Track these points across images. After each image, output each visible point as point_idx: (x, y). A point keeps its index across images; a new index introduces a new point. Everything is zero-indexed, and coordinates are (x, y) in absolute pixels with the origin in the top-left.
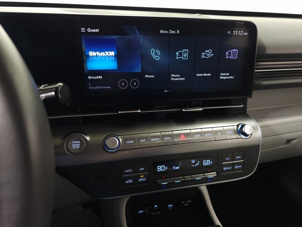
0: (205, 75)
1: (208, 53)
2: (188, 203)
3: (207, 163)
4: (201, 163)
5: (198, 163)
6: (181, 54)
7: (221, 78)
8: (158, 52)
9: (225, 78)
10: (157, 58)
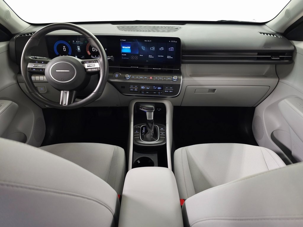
0: (161, 56)
1: (162, 49)
2: (160, 110)
3: (159, 88)
4: (157, 88)
7: (168, 58)
8: (144, 47)
9: (169, 58)
10: (144, 49)
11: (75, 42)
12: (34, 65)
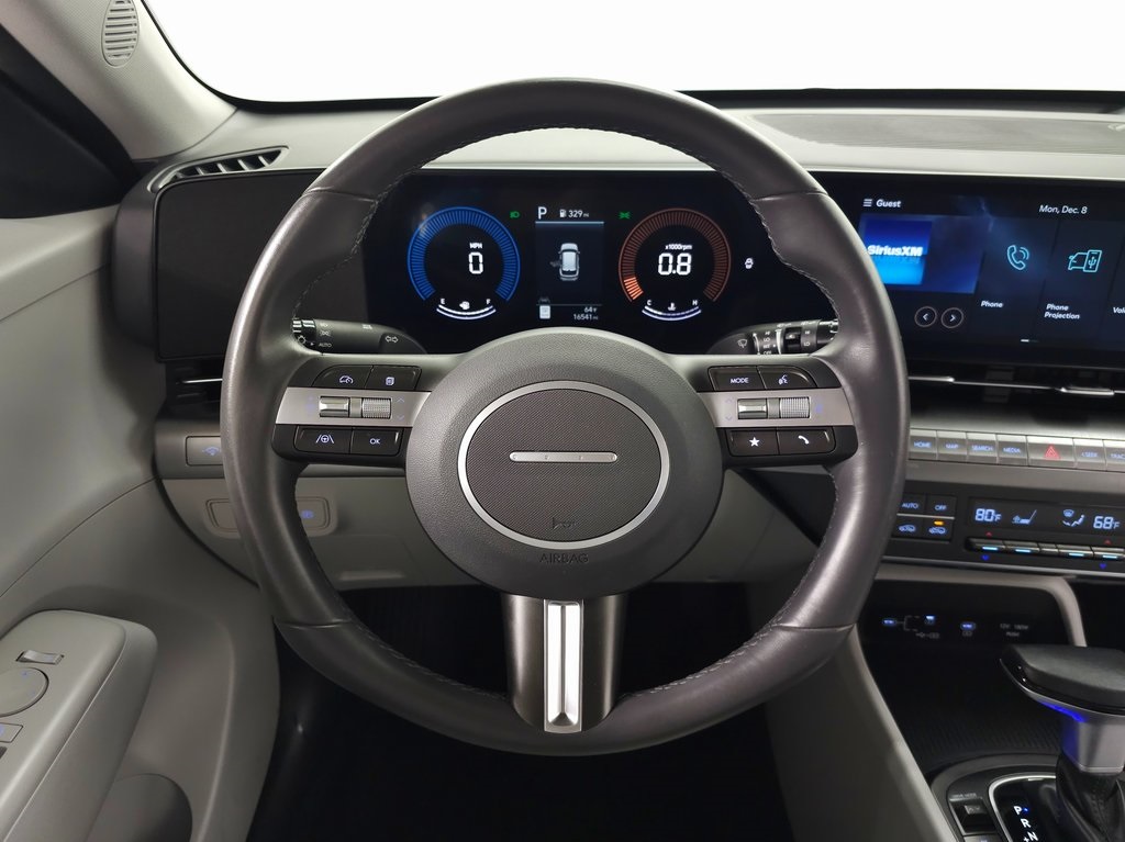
2: (1017, 631)
3: (1104, 523)
4: (1089, 521)
5: (1081, 520)
6: (1080, 260)
8: (1026, 253)
10: (1020, 265)
11: (552, 215)
12: (323, 406)
